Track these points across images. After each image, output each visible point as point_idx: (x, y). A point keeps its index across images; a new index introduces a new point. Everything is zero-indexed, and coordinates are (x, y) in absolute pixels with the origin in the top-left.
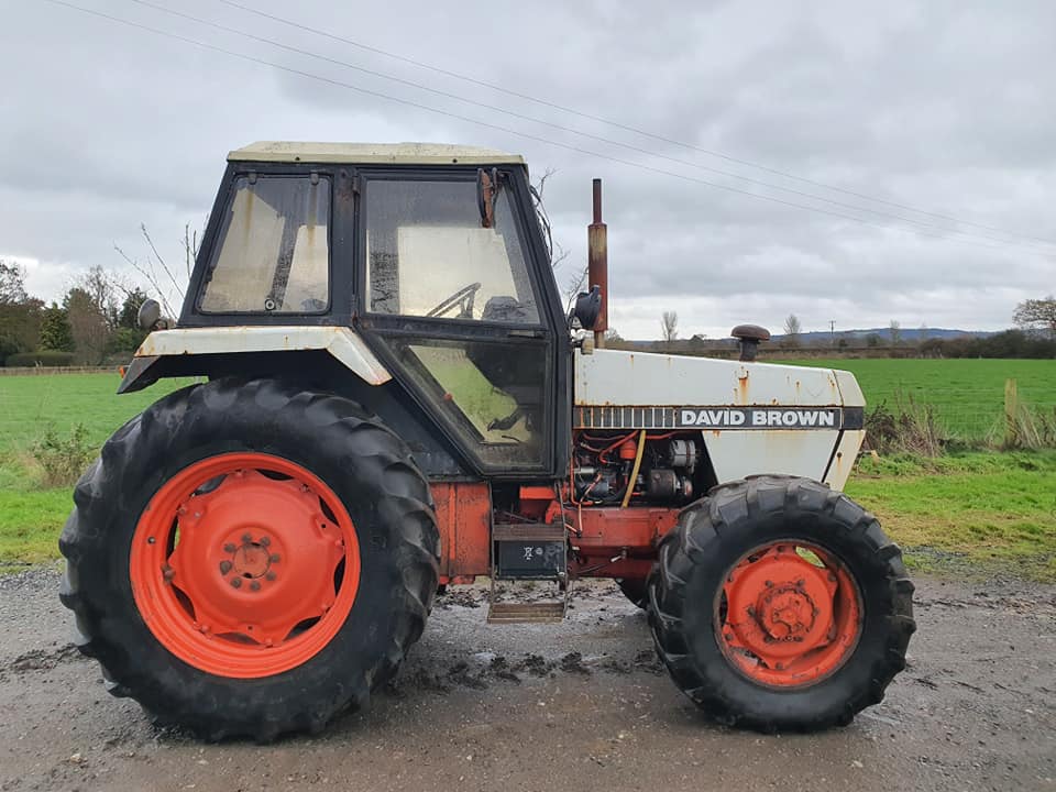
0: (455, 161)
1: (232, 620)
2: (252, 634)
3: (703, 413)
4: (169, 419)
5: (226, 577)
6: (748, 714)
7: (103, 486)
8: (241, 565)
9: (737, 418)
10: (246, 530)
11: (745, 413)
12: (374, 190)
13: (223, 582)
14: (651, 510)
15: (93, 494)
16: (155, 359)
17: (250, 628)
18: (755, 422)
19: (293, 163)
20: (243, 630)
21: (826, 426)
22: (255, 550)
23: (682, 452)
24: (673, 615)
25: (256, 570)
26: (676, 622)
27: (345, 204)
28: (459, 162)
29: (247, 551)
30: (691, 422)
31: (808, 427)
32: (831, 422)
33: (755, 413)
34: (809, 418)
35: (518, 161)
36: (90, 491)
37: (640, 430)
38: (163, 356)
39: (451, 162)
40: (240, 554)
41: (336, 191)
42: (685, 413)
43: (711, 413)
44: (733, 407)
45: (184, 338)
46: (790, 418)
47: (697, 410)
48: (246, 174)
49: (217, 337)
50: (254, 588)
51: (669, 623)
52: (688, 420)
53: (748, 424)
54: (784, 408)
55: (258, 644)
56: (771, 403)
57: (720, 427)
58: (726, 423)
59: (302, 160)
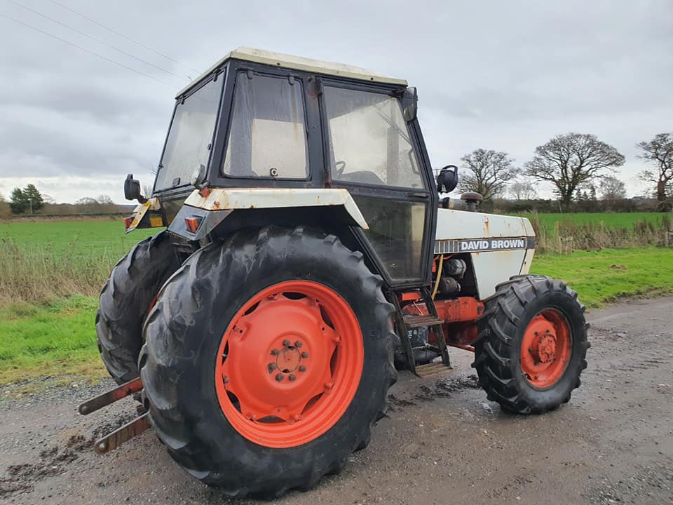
0: (372, 79)
1: (268, 407)
2: (279, 415)
3: (471, 243)
4: (244, 259)
5: (272, 374)
6: (537, 406)
7: (195, 316)
8: (281, 363)
9: (485, 245)
10: (285, 338)
11: (489, 242)
12: (329, 92)
13: (269, 378)
14: (446, 302)
15: (187, 323)
16: (230, 212)
17: (279, 411)
18: (493, 247)
19: (275, 66)
20: (275, 413)
21: (521, 247)
22: (290, 351)
23: (460, 265)
24: (506, 357)
25: (292, 366)
26: (509, 361)
27: (313, 102)
28: (374, 80)
29: (286, 353)
30: (465, 249)
31: (514, 248)
32: (522, 246)
33: (493, 242)
34: (513, 244)
35: (405, 83)
36: (184, 321)
37: (440, 255)
38: (235, 210)
39: (369, 79)
40: (281, 355)
41: (306, 92)
42: (463, 243)
43: (474, 242)
44: (484, 239)
45: (251, 195)
46: (507, 244)
47: (468, 241)
48: (246, 71)
49: (274, 196)
50: (291, 379)
51: (506, 363)
52: (465, 247)
53: (490, 248)
54: (504, 239)
55: (285, 421)
56: (499, 236)
57: (478, 251)
58: (481, 248)
59: (281, 65)
